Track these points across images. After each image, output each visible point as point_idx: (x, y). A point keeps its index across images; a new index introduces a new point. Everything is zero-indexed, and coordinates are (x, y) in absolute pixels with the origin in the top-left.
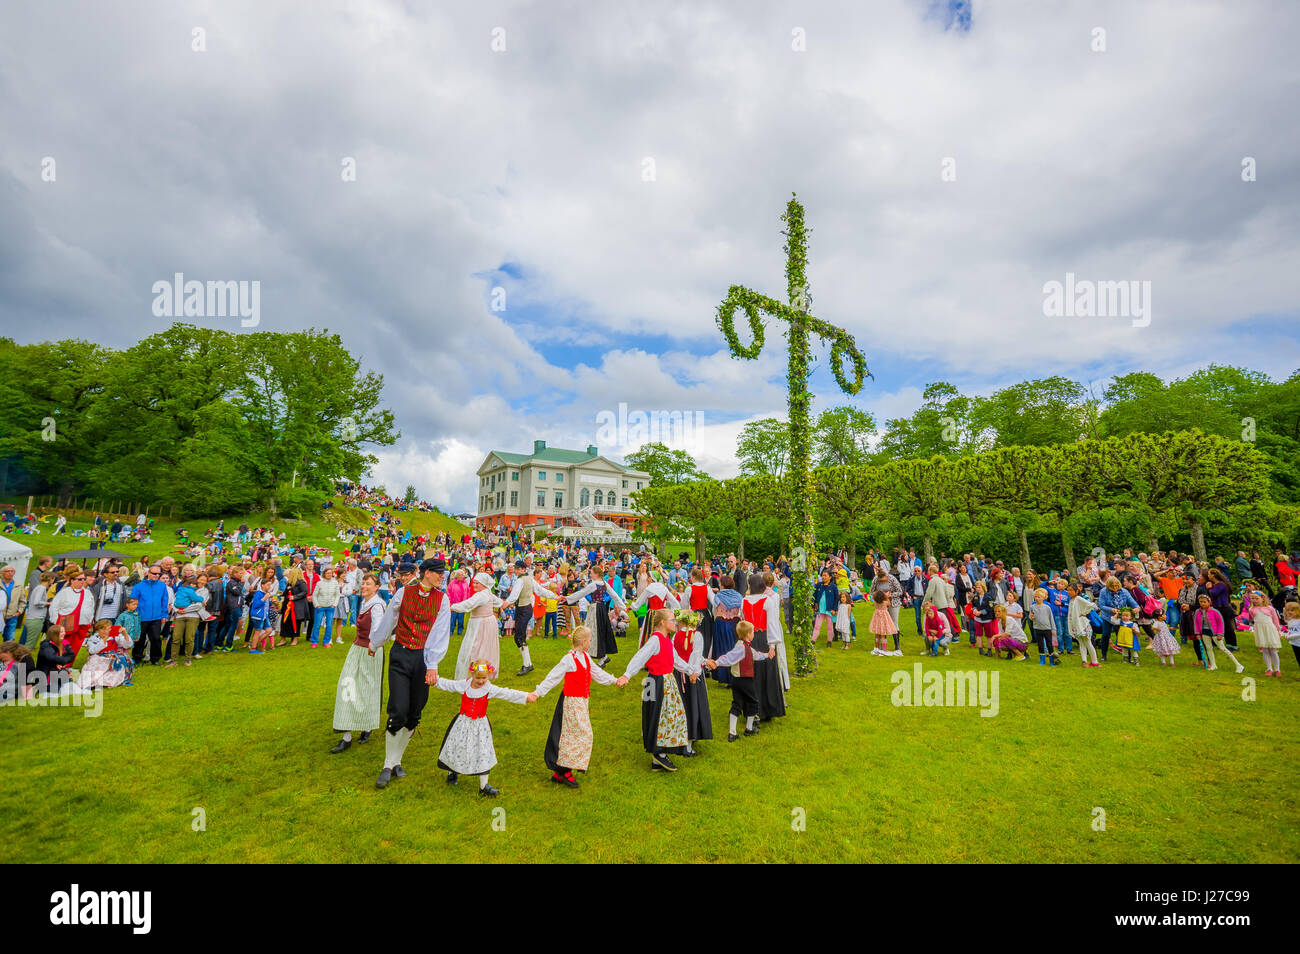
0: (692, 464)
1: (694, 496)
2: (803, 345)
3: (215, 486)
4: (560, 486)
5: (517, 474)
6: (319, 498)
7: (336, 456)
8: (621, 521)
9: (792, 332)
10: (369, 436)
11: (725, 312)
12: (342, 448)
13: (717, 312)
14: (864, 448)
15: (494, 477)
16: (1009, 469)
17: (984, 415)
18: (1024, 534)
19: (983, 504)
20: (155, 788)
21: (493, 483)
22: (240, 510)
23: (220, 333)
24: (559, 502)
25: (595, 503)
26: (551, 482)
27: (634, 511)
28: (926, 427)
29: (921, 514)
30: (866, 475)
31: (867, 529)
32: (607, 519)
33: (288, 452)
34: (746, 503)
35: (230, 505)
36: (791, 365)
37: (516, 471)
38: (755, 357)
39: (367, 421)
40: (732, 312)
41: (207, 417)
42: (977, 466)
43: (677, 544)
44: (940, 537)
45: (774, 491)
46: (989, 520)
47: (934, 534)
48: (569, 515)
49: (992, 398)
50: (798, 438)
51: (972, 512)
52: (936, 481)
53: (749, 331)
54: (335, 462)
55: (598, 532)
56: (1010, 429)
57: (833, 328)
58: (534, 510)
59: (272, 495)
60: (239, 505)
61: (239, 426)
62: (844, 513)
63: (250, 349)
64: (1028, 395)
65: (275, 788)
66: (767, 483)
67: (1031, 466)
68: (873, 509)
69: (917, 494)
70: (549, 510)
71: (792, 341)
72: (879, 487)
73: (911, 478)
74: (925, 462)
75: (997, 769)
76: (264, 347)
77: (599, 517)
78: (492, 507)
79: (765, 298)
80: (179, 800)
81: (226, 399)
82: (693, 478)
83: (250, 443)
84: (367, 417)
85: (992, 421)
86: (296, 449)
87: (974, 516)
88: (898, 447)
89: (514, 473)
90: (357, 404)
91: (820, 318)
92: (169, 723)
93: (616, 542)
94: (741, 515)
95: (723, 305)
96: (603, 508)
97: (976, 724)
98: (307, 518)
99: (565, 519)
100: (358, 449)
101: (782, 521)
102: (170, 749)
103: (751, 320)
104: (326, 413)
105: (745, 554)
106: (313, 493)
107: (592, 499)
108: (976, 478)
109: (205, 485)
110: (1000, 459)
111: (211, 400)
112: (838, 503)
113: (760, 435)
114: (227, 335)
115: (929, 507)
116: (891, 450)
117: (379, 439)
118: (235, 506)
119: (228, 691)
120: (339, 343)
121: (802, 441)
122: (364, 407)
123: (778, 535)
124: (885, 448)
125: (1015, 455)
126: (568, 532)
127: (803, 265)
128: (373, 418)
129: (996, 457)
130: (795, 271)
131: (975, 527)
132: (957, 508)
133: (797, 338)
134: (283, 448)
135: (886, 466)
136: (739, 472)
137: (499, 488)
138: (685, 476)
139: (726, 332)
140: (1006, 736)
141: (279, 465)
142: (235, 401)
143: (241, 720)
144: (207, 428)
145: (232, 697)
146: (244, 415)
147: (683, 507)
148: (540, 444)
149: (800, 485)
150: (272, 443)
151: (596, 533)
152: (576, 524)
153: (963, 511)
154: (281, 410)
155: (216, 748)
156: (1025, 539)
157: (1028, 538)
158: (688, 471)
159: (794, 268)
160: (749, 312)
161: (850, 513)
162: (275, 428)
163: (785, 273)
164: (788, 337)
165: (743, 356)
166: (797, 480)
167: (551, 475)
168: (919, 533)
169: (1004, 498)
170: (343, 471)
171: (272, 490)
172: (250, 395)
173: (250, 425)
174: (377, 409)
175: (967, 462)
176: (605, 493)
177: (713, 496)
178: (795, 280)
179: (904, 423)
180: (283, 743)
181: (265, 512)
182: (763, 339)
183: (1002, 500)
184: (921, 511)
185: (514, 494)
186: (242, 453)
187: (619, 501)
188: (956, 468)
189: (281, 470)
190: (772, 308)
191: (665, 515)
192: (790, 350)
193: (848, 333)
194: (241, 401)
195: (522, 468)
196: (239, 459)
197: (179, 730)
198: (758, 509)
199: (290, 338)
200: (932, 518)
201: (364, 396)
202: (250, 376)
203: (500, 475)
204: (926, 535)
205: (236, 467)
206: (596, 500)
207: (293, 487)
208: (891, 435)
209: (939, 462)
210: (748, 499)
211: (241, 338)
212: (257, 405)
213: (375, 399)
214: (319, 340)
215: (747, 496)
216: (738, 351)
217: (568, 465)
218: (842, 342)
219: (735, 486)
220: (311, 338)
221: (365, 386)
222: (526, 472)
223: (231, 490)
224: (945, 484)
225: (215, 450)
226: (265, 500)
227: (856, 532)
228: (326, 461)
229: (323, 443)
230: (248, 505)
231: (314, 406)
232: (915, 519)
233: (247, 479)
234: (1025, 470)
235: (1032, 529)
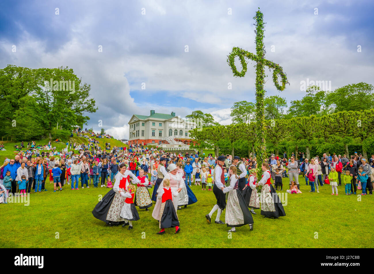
0: (213, 119)
1: (214, 132)
2: (262, 71)
3: (28, 129)
4: (161, 128)
5: (144, 123)
6: (67, 133)
7: (74, 117)
8: (185, 142)
9: (258, 66)
10: (86, 109)
11: (231, 58)
12: (75, 114)
13: (228, 58)
14: (282, 112)
15: (135, 125)
16: (342, 120)
17: (332, 98)
18: (347, 146)
19: (331, 134)
20: (23, 240)
21: (135, 127)
22: (38, 138)
23: (26, 68)
24: (160, 134)
25: (175, 135)
26: (157, 126)
27: (191, 138)
28: (307, 104)
29: (305, 138)
30: (283, 123)
31: (283, 144)
32: (180, 141)
33: (55, 116)
34: (235, 134)
35: (34, 136)
36: (257, 79)
37: (144, 122)
38: (243, 76)
39: (85, 103)
40: (234, 58)
41: (23, 102)
42: (329, 119)
43: (207, 151)
44: (312, 147)
45: (246, 130)
46: (333, 141)
47: (310, 146)
48: (165, 139)
49: (335, 91)
50: (259, 108)
51: (326, 138)
52: (312, 125)
53: (241, 66)
54: (73, 119)
55: (176, 146)
56: (342, 104)
57: (274, 64)
58: (151, 137)
59: (50, 132)
60: (37, 136)
61: (36, 106)
62: (274, 138)
63: (38, 75)
64: (350, 90)
65: (67, 240)
66: (243, 126)
67: (351, 119)
68: (286, 136)
69: (304, 130)
70: (157, 137)
71: (257, 69)
72: (288, 128)
73: (302, 124)
74: (307, 118)
75: (339, 235)
76: (43, 74)
77: (177, 140)
78: (134, 137)
79: (247, 52)
80: (33, 244)
81: (30, 95)
82: (213, 125)
83: (40, 112)
84: (85, 102)
85: (334, 101)
86: (58, 114)
87: (327, 139)
88: (295, 112)
89: (142, 123)
90: (81, 97)
91: (269, 60)
92: (24, 217)
93: (183, 150)
94: (233, 139)
95: (230, 55)
96: (178, 137)
97: (330, 218)
98: (63, 141)
99: (163, 141)
100: (82, 114)
101: (249, 141)
102: (26, 226)
103: (242, 62)
104: (69, 100)
105: (234, 154)
106: (65, 131)
107: (173, 133)
108: (328, 124)
109: (24, 128)
110: (338, 116)
111: (25, 95)
112: (272, 134)
113: (240, 107)
114: (29, 69)
115: (309, 135)
116: (292, 112)
117: (90, 110)
118: (35, 136)
119: (43, 205)
120: (73, 72)
121: (261, 110)
122: (83, 98)
123: (248, 147)
124: (290, 112)
125: (345, 115)
126: (164, 146)
127: (262, 38)
128: (87, 102)
129: (337, 115)
130: (259, 40)
131: (327, 144)
132: (320, 136)
133: (260, 68)
134: (53, 114)
135: (291, 120)
136: (231, 122)
137: (137, 129)
138: (210, 124)
139: (231, 66)
140: (342, 223)
141: (52, 121)
142: (33, 96)
143: (50, 216)
144: (23, 107)
145: (45, 207)
146: (37, 101)
147: (210, 136)
148: (153, 112)
149: (260, 127)
150: (49, 112)
151: (175, 146)
152: (167, 143)
153: (323, 137)
154: (51, 99)
155: (43, 225)
156: (347, 148)
157: (348, 148)
158: (211, 122)
159: (259, 39)
160: (241, 58)
161: (277, 138)
162: (49, 106)
163: (255, 41)
164: (256, 68)
165: (238, 75)
166: (259, 125)
167: (157, 124)
168: (304, 146)
169: (339, 132)
170: (76, 123)
171: (50, 130)
172: (39, 93)
173: (40, 105)
174: (89, 98)
175: (325, 118)
176: (179, 131)
177: (222, 131)
178: (259, 44)
179: (298, 102)
180: (67, 224)
181: (47, 139)
182: (246, 69)
183: (338, 133)
184: (305, 137)
185: (143, 131)
186: (37, 116)
187: (184, 134)
188: (320, 120)
189: (53, 122)
190: (249, 56)
191: (202, 139)
192: (256, 73)
193: (280, 65)
194: (36, 96)
195: (146, 121)
196: (37, 118)
197: (28, 219)
198: (240, 137)
199: (53, 70)
200: (309, 140)
201: (83, 93)
202: (39, 86)
203: (137, 124)
204: (307, 147)
205: (35, 121)
206: (175, 134)
207: (57, 129)
208: (293, 107)
209: (313, 118)
210: (236, 133)
211: (34, 70)
212: (42, 97)
213: (87, 94)
214: (65, 71)
215: (235, 132)
216: (236, 74)
217: (164, 120)
218: (278, 69)
219: (231, 127)
220: (61, 70)
221: (84, 89)
222: (147, 122)
223: (34, 130)
224: (316, 126)
225: (27, 115)
226: (47, 134)
227: (278, 146)
228: (69, 119)
229: (68, 112)
230: (40, 136)
231: (64, 97)
232: (303, 140)
233: (39, 126)
234: (349, 121)
235: (350, 144)
